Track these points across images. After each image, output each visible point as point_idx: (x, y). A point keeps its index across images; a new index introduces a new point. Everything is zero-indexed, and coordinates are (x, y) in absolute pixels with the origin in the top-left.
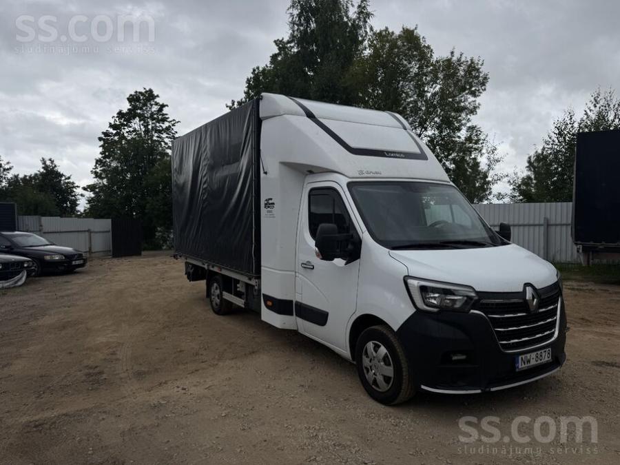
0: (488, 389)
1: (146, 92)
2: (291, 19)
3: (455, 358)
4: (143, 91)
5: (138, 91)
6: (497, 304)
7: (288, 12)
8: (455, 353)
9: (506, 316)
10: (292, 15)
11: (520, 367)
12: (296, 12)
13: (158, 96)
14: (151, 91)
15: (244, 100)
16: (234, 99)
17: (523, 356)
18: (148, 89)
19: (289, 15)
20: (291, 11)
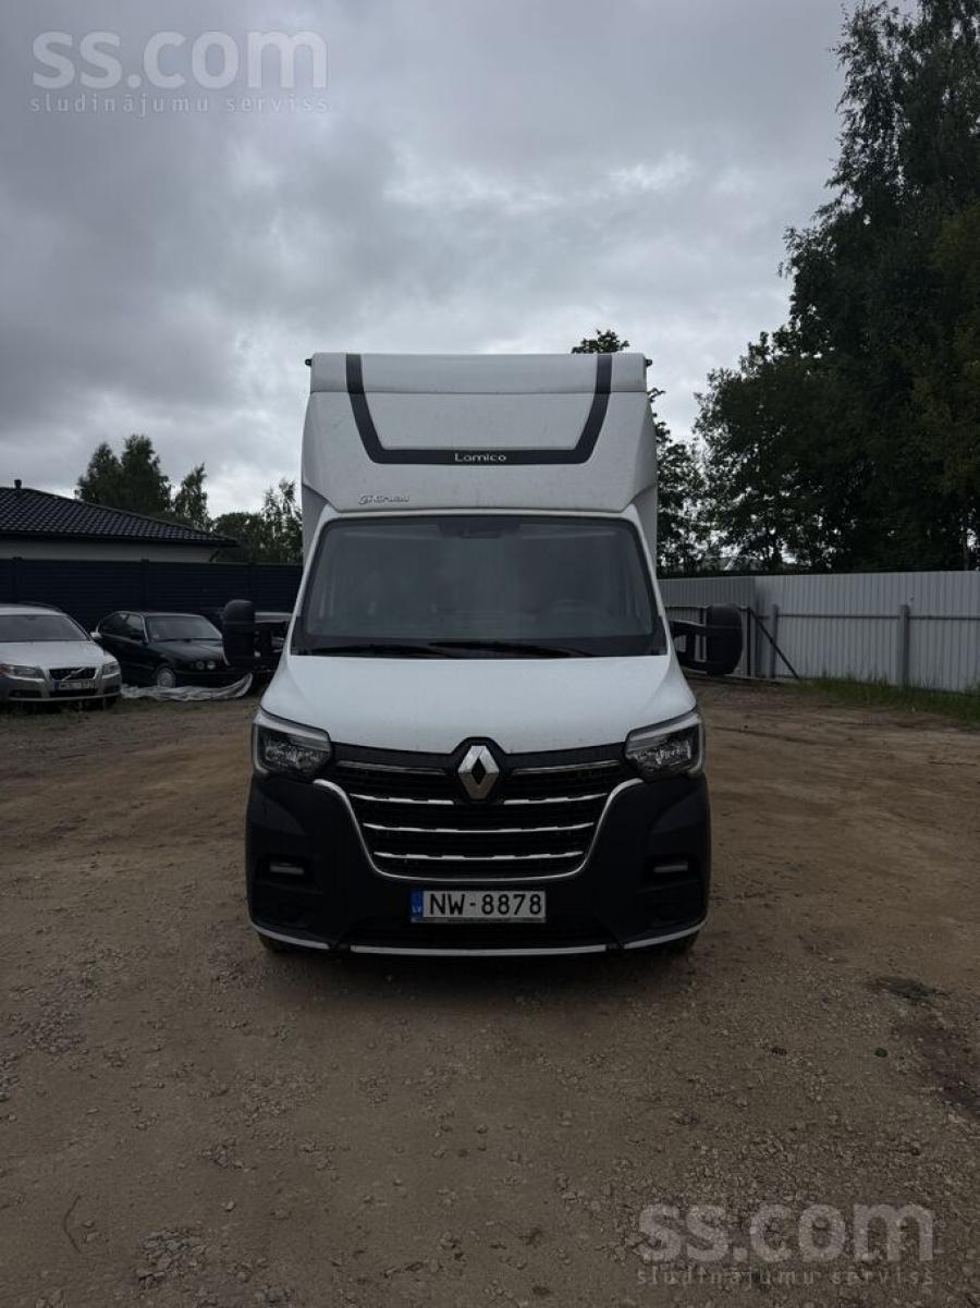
0: (343, 946)
1: (602, 338)
2: (848, 125)
3: (275, 869)
4: (596, 337)
5: (588, 338)
6: (372, 773)
7: (841, 109)
8: (281, 859)
9: (392, 800)
10: (850, 114)
11: (427, 914)
12: (858, 106)
13: (626, 344)
14: (611, 336)
15: (788, 328)
16: (765, 330)
17: (438, 895)
18: (604, 334)
19: (843, 117)
20: (847, 105)
